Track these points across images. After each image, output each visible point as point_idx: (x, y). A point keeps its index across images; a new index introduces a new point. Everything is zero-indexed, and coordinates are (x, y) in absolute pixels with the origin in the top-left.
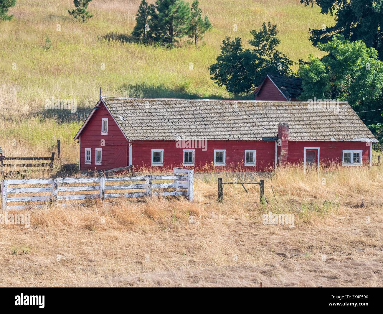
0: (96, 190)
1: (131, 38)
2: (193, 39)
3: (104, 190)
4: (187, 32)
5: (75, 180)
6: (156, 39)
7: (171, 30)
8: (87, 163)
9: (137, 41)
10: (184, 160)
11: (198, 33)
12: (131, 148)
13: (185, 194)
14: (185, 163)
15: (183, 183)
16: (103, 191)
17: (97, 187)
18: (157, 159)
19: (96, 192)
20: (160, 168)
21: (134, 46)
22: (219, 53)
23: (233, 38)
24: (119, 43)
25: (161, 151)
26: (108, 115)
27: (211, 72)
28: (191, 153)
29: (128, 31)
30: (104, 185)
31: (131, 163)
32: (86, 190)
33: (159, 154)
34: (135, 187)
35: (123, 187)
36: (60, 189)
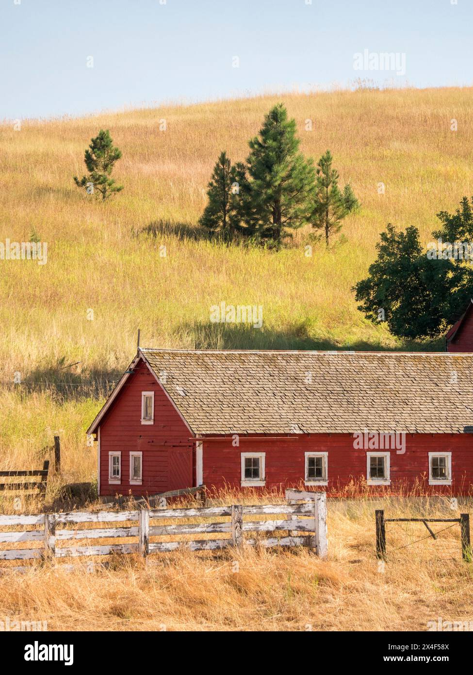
0: (131, 536)
1: (197, 230)
2: (321, 231)
3: (147, 535)
4: (310, 217)
5: (90, 517)
6: (248, 232)
7: (277, 214)
8: (114, 481)
9: (210, 236)
10: (306, 474)
11: (332, 219)
12: (200, 451)
13: (310, 543)
14: (309, 480)
15: (306, 521)
16: (145, 537)
17: (134, 530)
18: (252, 472)
19: (131, 541)
20: (258, 489)
21: (204, 247)
22: (373, 257)
23: (401, 228)
24: (174, 240)
25: (261, 456)
26: (154, 385)
27: (359, 297)
28: (319, 460)
29: (193, 217)
30: (147, 526)
31: (200, 481)
32: (110, 535)
33: (256, 462)
34: (210, 529)
35: (184, 530)
36: (60, 535)
